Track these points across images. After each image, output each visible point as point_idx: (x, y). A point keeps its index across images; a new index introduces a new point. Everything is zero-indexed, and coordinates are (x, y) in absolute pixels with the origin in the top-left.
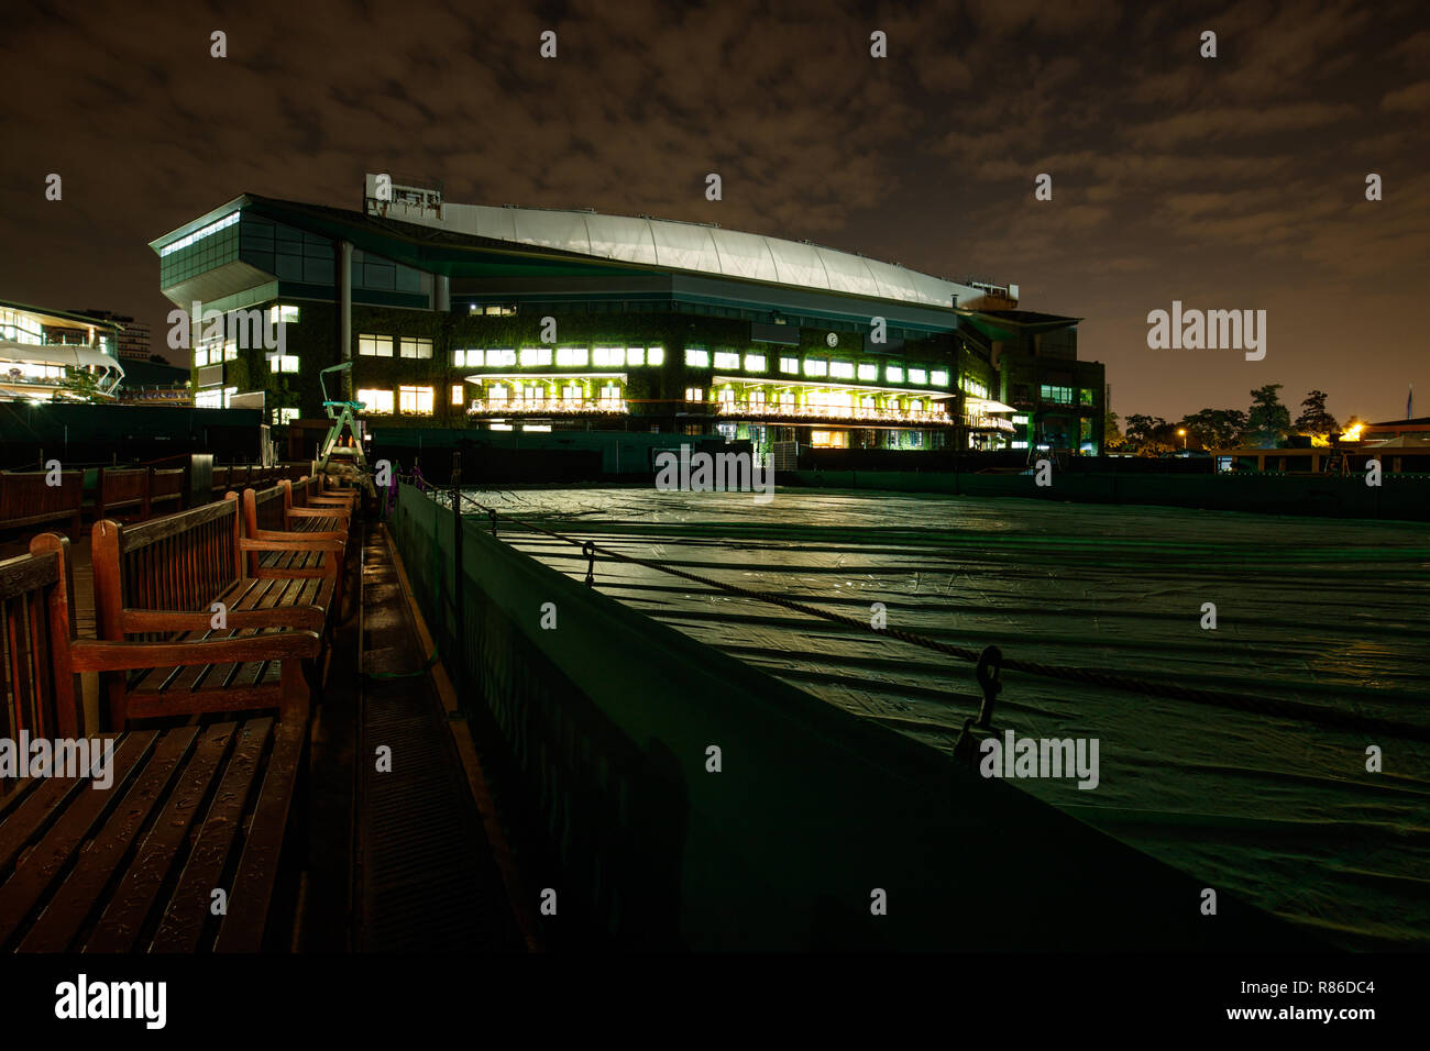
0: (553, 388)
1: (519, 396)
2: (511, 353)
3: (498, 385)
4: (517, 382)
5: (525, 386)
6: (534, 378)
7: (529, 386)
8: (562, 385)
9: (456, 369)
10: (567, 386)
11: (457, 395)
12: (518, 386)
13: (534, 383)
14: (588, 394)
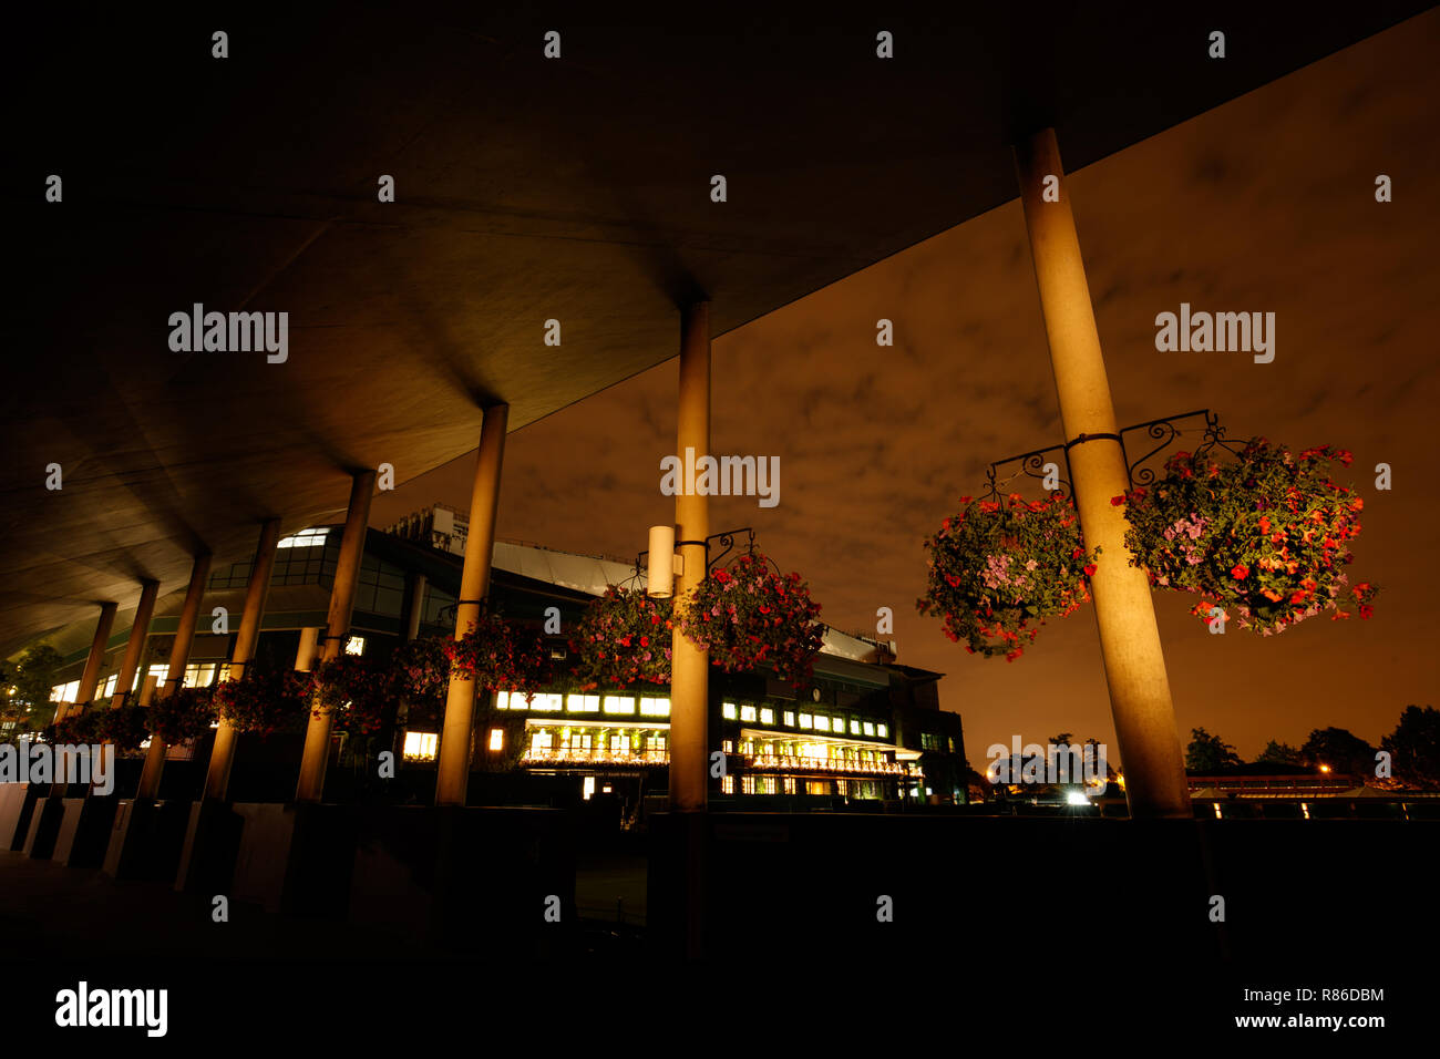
0: (602, 737)
1: (565, 745)
2: (559, 697)
3: (543, 731)
4: (566, 728)
5: (573, 733)
6: (584, 725)
7: (577, 733)
8: (612, 733)
9: (499, 711)
10: (616, 735)
11: (496, 740)
12: (565, 734)
13: (583, 731)
14: (636, 745)
